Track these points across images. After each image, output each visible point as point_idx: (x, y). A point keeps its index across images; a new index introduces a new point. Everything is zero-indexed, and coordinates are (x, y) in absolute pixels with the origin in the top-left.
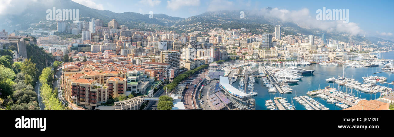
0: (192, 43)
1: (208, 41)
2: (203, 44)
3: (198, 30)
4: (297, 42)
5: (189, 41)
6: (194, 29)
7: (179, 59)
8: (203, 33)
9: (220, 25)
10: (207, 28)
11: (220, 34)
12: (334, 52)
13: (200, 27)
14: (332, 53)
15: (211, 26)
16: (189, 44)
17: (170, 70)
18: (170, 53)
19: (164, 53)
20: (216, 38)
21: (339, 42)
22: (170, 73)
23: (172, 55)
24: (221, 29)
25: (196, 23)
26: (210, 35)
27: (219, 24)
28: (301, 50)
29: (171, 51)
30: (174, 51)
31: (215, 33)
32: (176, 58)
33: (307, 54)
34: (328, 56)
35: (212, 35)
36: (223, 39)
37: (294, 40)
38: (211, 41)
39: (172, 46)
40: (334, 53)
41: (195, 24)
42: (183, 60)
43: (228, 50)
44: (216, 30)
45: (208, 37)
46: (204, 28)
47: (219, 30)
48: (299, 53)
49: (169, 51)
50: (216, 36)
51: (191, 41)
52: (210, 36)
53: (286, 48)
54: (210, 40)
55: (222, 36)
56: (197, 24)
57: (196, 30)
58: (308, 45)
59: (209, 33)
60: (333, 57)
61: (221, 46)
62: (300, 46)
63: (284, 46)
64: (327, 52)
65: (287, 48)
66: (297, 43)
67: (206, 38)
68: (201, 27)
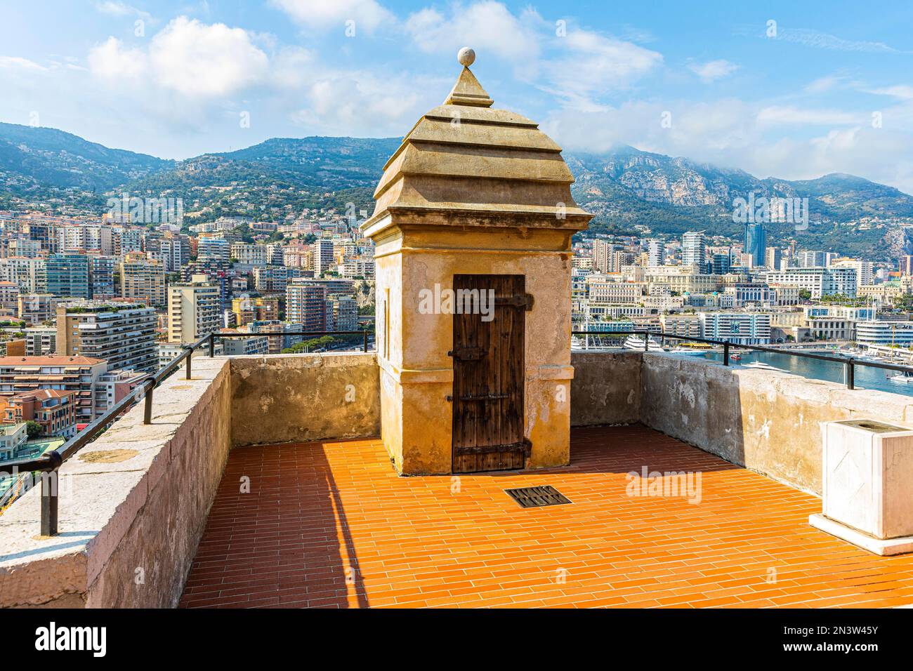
0: (207, 265)
1: (278, 260)
2: (257, 273)
3: (235, 215)
4: (629, 261)
5: (194, 259)
6: (219, 209)
7: (151, 336)
8: (254, 226)
9: (327, 195)
10: (274, 206)
11: (327, 233)
12: (802, 306)
13: (245, 204)
14: (790, 308)
15: (289, 198)
16: (194, 273)
17: (108, 384)
18: (106, 309)
19: (76, 311)
20: (312, 246)
21: (832, 257)
22: (109, 399)
23: (115, 318)
24: (332, 212)
25: (227, 182)
26: (286, 236)
27: (323, 192)
28: (644, 294)
29: (113, 303)
30: (126, 304)
31: (307, 230)
32: (139, 332)
33: (672, 312)
34: (773, 324)
35: (294, 235)
36: (338, 253)
37: (620, 253)
38: (290, 261)
39: (117, 281)
40: (800, 310)
41: (222, 190)
42: (171, 339)
43: (361, 294)
44: (308, 217)
45: (276, 243)
46: (263, 208)
47: (322, 216)
48: (639, 307)
49: (98, 303)
50: (310, 239)
51: (202, 258)
52: (288, 241)
53: (588, 287)
54: (285, 257)
55: (335, 241)
56: (228, 188)
57: (227, 215)
58: (677, 273)
59: (281, 229)
60: (795, 329)
61: (333, 280)
62: (642, 281)
63: (576, 279)
64: (766, 306)
65: (591, 288)
66: (633, 267)
67: (271, 249)
68: (247, 199)
